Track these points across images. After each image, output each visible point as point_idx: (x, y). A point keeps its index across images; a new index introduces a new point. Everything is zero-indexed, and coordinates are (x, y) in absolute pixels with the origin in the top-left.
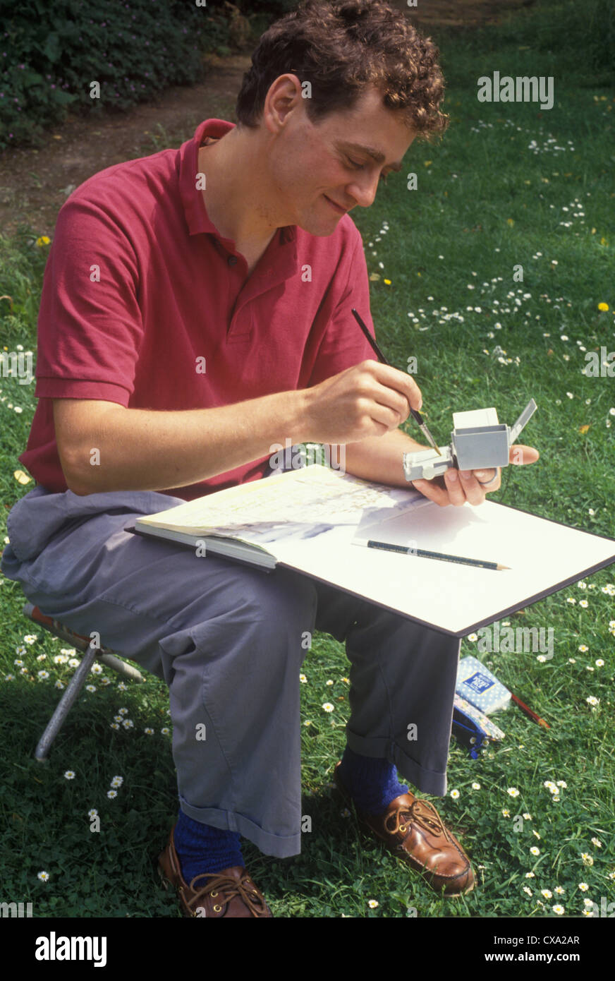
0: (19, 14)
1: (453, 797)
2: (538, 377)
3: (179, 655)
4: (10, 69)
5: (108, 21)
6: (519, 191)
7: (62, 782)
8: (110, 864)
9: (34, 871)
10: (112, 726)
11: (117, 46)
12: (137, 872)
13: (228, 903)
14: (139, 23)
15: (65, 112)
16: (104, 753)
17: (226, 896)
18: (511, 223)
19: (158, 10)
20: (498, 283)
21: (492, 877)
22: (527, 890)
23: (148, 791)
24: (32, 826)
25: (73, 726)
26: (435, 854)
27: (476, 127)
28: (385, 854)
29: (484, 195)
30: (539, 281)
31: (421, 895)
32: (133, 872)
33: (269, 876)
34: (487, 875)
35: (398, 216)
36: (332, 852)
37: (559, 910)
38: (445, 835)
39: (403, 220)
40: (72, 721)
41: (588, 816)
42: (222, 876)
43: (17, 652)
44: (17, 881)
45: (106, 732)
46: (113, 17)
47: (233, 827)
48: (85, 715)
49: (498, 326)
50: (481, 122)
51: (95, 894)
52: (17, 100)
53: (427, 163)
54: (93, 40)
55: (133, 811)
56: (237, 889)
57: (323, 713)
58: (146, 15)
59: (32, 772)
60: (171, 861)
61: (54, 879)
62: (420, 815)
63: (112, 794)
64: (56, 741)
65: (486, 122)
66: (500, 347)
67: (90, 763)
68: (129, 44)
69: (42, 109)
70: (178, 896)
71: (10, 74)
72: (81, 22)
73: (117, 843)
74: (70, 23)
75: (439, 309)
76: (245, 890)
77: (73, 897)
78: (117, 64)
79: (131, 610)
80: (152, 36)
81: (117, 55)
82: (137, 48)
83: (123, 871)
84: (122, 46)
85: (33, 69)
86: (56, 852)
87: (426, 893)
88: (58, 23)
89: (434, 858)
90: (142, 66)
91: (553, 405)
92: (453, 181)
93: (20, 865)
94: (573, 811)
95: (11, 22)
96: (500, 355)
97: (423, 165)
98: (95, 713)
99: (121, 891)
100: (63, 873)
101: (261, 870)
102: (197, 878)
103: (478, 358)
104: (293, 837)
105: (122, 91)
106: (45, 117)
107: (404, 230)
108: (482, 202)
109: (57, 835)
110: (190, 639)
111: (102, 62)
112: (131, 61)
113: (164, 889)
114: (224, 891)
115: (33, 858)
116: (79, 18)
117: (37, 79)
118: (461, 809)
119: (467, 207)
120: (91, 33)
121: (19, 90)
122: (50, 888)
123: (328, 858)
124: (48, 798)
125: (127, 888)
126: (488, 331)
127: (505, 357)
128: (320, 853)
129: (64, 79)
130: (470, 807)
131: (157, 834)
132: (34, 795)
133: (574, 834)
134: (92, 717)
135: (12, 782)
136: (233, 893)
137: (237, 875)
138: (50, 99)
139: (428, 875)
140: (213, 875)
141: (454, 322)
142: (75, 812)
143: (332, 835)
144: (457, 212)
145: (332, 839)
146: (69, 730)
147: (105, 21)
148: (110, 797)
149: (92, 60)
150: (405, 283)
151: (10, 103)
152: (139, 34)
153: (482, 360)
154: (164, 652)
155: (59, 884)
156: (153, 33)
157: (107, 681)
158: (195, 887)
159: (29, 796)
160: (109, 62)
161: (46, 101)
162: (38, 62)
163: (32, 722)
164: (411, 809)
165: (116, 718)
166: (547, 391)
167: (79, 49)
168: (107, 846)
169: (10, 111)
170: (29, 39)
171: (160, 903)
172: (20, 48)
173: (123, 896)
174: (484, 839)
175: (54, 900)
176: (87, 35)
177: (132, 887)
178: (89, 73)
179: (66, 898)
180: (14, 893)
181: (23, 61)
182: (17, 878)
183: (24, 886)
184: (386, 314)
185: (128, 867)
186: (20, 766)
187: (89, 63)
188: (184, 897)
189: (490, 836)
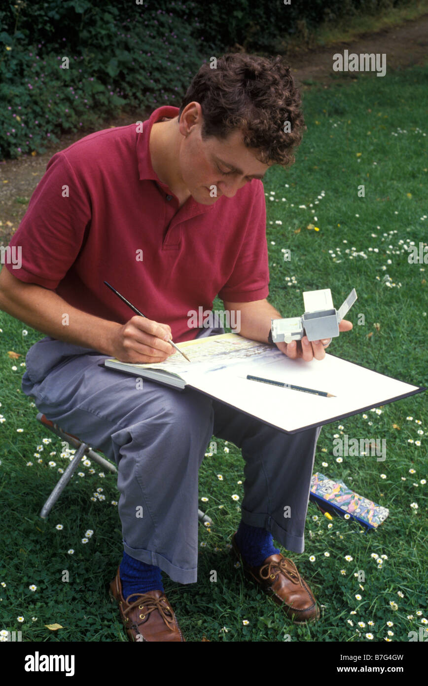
0: (92, 45)
1: (311, 560)
2: (412, 297)
3: (123, 445)
4: (84, 80)
5: (153, 53)
6: (418, 175)
7: (54, 531)
8: (78, 584)
9: (28, 585)
10: (92, 499)
11: (157, 69)
12: (95, 591)
13: (149, 614)
14: (174, 55)
15: (119, 111)
16: (85, 516)
17: (149, 609)
18: (410, 195)
19: (187, 46)
20: (394, 235)
21: (329, 613)
22: (350, 622)
23: (110, 541)
24: (31, 557)
25: (67, 498)
26: (293, 595)
27: (396, 132)
28: (259, 592)
29: (394, 177)
30: (423, 234)
31: (280, 621)
32: (92, 591)
33: (181, 600)
34: (326, 612)
35: (333, 187)
36: (224, 588)
37: (370, 636)
38: (301, 583)
39: (336, 191)
40: (67, 495)
41: (400, 580)
42: (146, 595)
43: (38, 449)
44: (17, 590)
45: (88, 502)
46: (156, 50)
47: (154, 562)
48: (76, 491)
49: (390, 262)
50: (399, 129)
51: (65, 603)
52: (86, 101)
53: (358, 155)
54: (141, 65)
55: (98, 553)
56: (156, 605)
57: (233, 502)
58: (179, 50)
59: (36, 524)
60: (117, 586)
61: (41, 591)
62: (285, 569)
63: (85, 541)
64: (55, 506)
65: (402, 129)
66: (388, 276)
67: (75, 521)
68: (166, 68)
69: (104, 108)
70: (119, 607)
71: (83, 84)
72: (134, 52)
73: (84, 572)
74: (126, 53)
75: (350, 249)
76: (161, 606)
77: (51, 604)
78: (157, 81)
79: (97, 416)
80: (182, 64)
81: (157, 75)
82: (171, 71)
83: (86, 590)
84: (160, 69)
85: (100, 82)
86: (44, 574)
87: (283, 619)
88: (118, 52)
89: (292, 598)
90: (174, 83)
91: (421, 316)
92: (374, 167)
93: (20, 581)
94: (391, 575)
95: (86, 50)
96: (388, 281)
97: (355, 156)
98: (83, 491)
99: (83, 602)
100: (47, 588)
101: (176, 597)
102: (131, 596)
103: (372, 283)
104: (191, 570)
105: (159, 99)
106: (105, 114)
107: (336, 197)
108: (392, 181)
109: (46, 564)
110: (129, 434)
111: (146, 79)
112: (166, 79)
113: (110, 602)
114: (147, 605)
115: (29, 577)
116: (133, 49)
117: (101, 88)
118: (315, 569)
119: (381, 185)
120: (140, 60)
121: (89, 95)
122: (37, 596)
123: (221, 592)
124: (44, 541)
125: (87, 601)
126: (382, 265)
127: (391, 283)
128: (216, 589)
129: (120, 89)
130: (322, 568)
131: (111, 568)
132: (35, 538)
133: (388, 589)
134: (80, 492)
135: (22, 529)
136: (153, 607)
137: (157, 596)
138: (109, 102)
139: (286, 608)
140: (142, 594)
141: (360, 258)
142: (60, 551)
143: (226, 578)
144: (373, 187)
145: (225, 581)
146: (64, 500)
147: (151, 52)
148: (83, 542)
149: (140, 78)
150: (331, 231)
151: (81, 102)
152: (173, 62)
153: (376, 284)
154: (115, 443)
155: (43, 595)
156: (183, 61)
157: (93, 471)
158: (129, 602)
159: (32, 539)
160: (151, 79)
161: (106, 103)
162: (103, 77)
163: (41, 493)
164: (279, 563)
165: (95, 494)
166: (417, 306)
167: (132, 70)
168: (77, 573)
169: (81, 108)
170: (97, 61)
171: (106, 611)
172: (91, 67)
173: (84, 606)
174: (328, 588)
175: (39, 604)
176: (138, 61)
177: (90, 600)
178: (137, 86)
179: (47, 603)
180: (14, 598)
181: (93, 76)
182: (17, 588)
183: (21, 594)
184: (315, 251)
185: (90, 588)
186: (28, 520)
187: (137, 79)
188: (122, 607)
189: (331, 586)
